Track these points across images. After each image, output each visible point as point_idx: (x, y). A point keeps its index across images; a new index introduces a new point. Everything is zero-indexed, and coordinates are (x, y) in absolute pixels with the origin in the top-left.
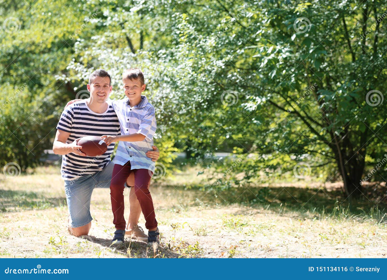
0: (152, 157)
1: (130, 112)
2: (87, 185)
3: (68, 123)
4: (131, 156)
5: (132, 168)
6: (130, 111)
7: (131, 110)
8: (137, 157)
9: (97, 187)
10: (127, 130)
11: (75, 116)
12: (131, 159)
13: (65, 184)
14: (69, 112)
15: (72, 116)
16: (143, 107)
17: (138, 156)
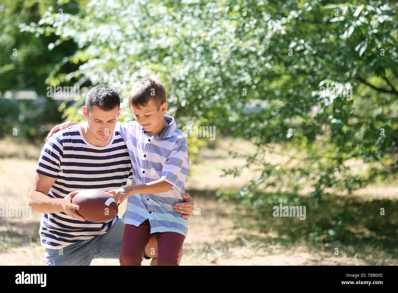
0: (182, 212)
1: (147, 144)
2: (81, 255)
3: (54, 163)
4: (150, 212)
5: (153, 231)
6: (148, 142)
7: (149, 140)
8: (160, 214)
9: (97, 257)
10: (144, 172)
11: (65, 152)
12: (150, 217)
13: (47, 254)
14: (55, 146)
15: (61, 153)
16: (168, 136)
17: (161, 212)
